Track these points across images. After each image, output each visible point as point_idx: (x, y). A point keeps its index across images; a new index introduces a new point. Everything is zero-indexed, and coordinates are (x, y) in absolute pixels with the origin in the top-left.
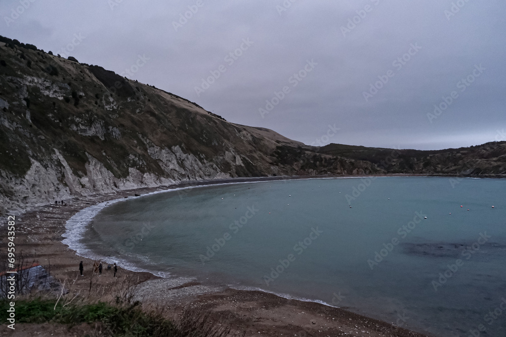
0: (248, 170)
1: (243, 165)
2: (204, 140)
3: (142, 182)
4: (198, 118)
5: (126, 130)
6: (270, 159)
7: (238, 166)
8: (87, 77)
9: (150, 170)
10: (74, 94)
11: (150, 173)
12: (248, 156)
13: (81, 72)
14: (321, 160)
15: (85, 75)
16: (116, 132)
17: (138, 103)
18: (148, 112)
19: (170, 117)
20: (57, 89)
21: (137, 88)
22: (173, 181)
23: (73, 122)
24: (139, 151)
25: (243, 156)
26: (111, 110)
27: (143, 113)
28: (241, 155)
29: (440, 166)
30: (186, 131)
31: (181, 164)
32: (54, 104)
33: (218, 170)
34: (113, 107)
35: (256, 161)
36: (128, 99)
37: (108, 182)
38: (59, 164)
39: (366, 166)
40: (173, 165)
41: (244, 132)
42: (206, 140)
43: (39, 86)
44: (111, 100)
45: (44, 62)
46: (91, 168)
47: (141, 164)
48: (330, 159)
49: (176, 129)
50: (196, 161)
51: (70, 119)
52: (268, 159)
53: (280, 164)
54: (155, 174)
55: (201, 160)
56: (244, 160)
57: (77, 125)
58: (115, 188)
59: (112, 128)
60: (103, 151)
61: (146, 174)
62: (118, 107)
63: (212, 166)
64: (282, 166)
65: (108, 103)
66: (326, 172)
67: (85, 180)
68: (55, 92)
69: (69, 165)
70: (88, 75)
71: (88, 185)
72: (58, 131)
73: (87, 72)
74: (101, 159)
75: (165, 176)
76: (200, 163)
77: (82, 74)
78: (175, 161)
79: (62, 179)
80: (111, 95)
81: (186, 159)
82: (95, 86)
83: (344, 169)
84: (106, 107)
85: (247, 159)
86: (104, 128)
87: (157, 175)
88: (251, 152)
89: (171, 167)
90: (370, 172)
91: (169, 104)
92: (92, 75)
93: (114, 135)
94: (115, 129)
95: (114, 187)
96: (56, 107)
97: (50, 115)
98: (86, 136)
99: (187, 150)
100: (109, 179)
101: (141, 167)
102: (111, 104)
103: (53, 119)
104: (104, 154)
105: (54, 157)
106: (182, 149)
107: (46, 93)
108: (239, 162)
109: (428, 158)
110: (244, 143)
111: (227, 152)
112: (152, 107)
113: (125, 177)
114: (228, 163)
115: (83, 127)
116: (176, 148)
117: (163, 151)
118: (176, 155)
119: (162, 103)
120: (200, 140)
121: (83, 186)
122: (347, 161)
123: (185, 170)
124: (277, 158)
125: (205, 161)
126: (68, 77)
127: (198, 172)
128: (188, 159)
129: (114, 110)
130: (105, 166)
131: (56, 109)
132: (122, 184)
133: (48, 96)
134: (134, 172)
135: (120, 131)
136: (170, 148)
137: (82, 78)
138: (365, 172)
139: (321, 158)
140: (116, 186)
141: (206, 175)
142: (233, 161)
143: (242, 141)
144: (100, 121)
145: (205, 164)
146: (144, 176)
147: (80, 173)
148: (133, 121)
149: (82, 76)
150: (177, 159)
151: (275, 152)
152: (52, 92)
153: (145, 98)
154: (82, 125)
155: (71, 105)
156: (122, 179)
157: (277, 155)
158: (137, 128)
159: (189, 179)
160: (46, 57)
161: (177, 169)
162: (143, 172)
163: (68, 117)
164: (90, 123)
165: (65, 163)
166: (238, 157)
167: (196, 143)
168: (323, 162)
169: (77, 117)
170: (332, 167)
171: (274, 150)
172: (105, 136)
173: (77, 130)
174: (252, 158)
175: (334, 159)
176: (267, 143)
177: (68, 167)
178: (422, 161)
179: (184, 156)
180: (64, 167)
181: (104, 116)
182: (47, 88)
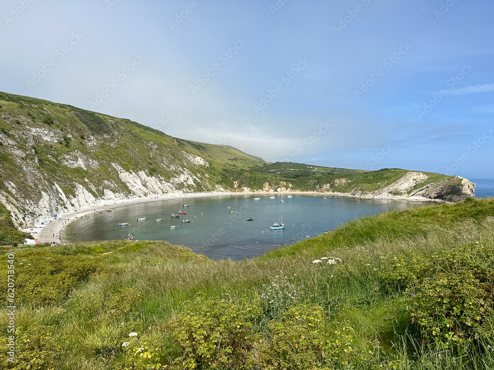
1: (194, 184)
2: (164, 166)
5: (103, 160)
7: (190, 185)
9: (120, 191)
10: (65, 137)
11: (120, 193)
16: (96, 163)
17: (113, 139)
20: (52, 134)
23: (64, 158)
26: (92, 145)
28: (193, 177)
30: (150, 159)
31: (145, 184)
32: (51, 146)
33: (174, 189)
36: (105, 136)
38: (57, 192)
40: (138, 186)
41: (198, 158)
42: (166, 165)
43: (40, 134)
44: (92, 138)
45: (42, 114)
47: (113, 186)
50: (157, 182)
51: (62, 156)
52: (214, 179)
53: (223, 183)
54: (124, 193)
55: (160, 181)
56: (195, 181)
57: (67, 161)
59: (93, 161)
60: (85, 179)
61: (117, 193)
62: (97, 143)
63: (169, 186)
65: (90, 141)
67: (74, 201)
68: (52, 137)
69: (64, 192)
71: (76, 204)
74: (85, 185)
75: (131, 194)
76: (159, 184)
78: (139, 182)
80: (92, 135)
82: (80, 128)
84: (88, 144)
85: (197, 179)
86: (86, 161)
92: (77, 119)
97: (49, 156)
98: (73, 168)
99: (150, 174)
100: (90, 198)
101: (113, 189)
102: (92, 142)
103: (51, 159)
104: (86, 181)
105: (54, 187)
106: (146, 173)
107: (45, 138)
108: (191, 182)
111: (182, 174)
113: (101, 197)
114: (182, 183)
115: (72, 162)
116: (141, 173)
117: (131, 175)
118: (141, 178)
121: (73, 205)
123: (147, 189)
125: (164, 182)
128: (150, 180)
129: (94, 145)
130: (87, 189)
131: (52, 150)
132: (99, 202)
133: (47, 141)
134: (108, 193)
135: (99, 162)
136: (137, 173)
138: (286, 190)
140: (95, 203)
141: (163, 193)
142: (186, 181)
143: (195, 165)
144: (84, 157)
145: (163, 184)
146: (115, 195)
147: (71, 196)
150: (142, 181)
152: (49, 138)
154: (71, 160)
155: (63, 146)
156: (99, 198)
159: (150, 195)
161: (141, 189)
162: (115, 192)
164: (77, 158)
165: (60, 191)
166: (190, 179)
169: (67, 155)
171: (221, 172)
172: (87, 167)
173: (68, 164)
177: (62, 193)
179: (148, 179)
180: (60, 194)
182: (46, 135)
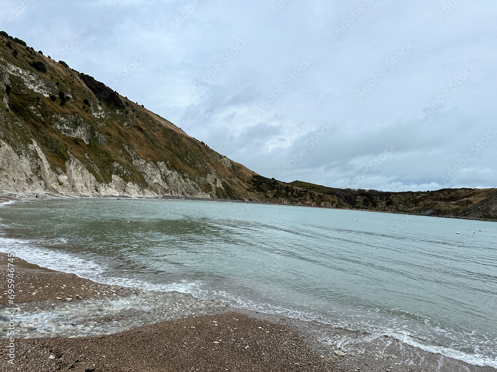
0: (228, 193)
2: (188, 161)
3: (124, 191)
4: (184, 140)
5: (112, 138)
6: (247, 185)
7: (219, 188)
8: (77, 82)
9: (134, 181)
10: (61, 95)
11: (133, 183)
12: (228, 181)
13: (71, 75)
14: (293, 191)
15: (75, 79)
16: (102, 138)
17: (126, 117)
18: (135, 127)
19: (157, 135)
20: (43, 85)
21: (126, 103)
22: (156, 194)
23: (57, 120)
24: (124, 161)
25: (223, 180)
26: (99, 118)
27: (130, 127)
28: (222, 179)
29: (401, 206)
30: (172, 150)
31: (165, 179)
32: (38, 99)
33: (200, 189)
34: (101, 115)
35: (234, 186)
36: (117, 111)
37: (89, 185)
38: (36, 156)
39: (333, 200)
40: (157, 179)
41: (225, 159)
42: (190, 161)
43: (22, 77)
44: (100, 108)
45: (32, 58)
46: (72, 167)
47: (125, 172)
48: (301, 191)
49: (162, 147)
50: (179, 178)
51: (54, 116)
52: (245, 185)
53: (255, 191)
54: (139, 185)
55: (184, 178)
56: (224, 183)
57: (61, 125)
58: (96, 192)
59: (98, 134)
60: (86, 154)
61: (129, 183)
62: (106, 117)
63: (194, 186)
64: (257, 193)
65: (97, 110)
66: (297, 202)
67: (63, 178)
69: (47, 159)
70: (77, 80)
71: (66, 183)
72: (39, 124)
73: (78, 77)
74: (83, 161)
75: (148, 189)
76: (183, 181)
77: (72, 78)
78: (159, 176)
79: (37, 171)
80: (100, 104)
81: (170, 176)
82: (84, 92)
83: (313, 201)
84: (94, 114)
85: (227, 183)
86: (89, 132)
87: (141, 186)
88: (230, 177)
89: (155, 181)
90: (337, 206)
91: (158, 123)
92: (82, 82)
93: (100, 141)
94: (101, 136)
95: (94, 191)
96: (39, 103)
97: (32, 108)
98: (69, 137)
99: (172, 167)
100: (90, 182)
101: (125, 176)
102: (99, 112)
103: (35, 112)
104: (87, 157)
105: (30, 147)
106: (167, 165)
107: (31, 86)
108: (219, 185)
109: (391, 197)
110: (224, 169)
111: (209, 174)
112: (140, 123)
113: (107, 183)
114: (209, 184)
115: (67, 128)
116: (161, 164)
117: (149, 165)
118: (160, 170)
119: (150, 121)
120: (185, 160)
121: (61, 184)
122: (316, 195)
123: (168, 185)
124: (253, 185)
125: (188, 180)
126: (56, 77)
127: (181, 189)
128: (172, 175)
129: (101, 118)
130: (87, 168)
131: (39, 104)
132: (104, 190)
133: (32, 90)
134: (117, 180)
135: (106, 138)
136: (155, 163)
137: (71, 81)
138: (332, 206)
139: (293, 189)
140: (97, 191)
141: (188, 193)
142: (214, 183)
143: (223, 166)
144: (86, 125)
145: (187, 182)
146: (128, 185)
147: (59, 170)
148: (120, 132)
149: (71, 80)
150: (161, 175)
151: (251, 180)
152: (37, 87)
153: (133, 114)
154: (67, 125)
155: (56, 104)
156: (104, 185)
157: (253, 183)
158: (123, 140)
159: (172, 194)
160: (35, 54)
161: (161, 184)
162: (127, 181)
163: (53, 114)
164: (76, 125)
165: (42, 156)
166: (218, 181)
167: (180, 162)
168: (294, 193)
169: (62, 116)
170: (302, 198)
171: (251, 179)
172: (89, 140)
173: (61, 129)
174: (231, 183)
175: (305, 191)
176: (245, 171)
177: (45, 161)
178: (385, 199)
179: (168, 172)
180: (41, 160)
181: (91, 121)
182: (32, 82)
